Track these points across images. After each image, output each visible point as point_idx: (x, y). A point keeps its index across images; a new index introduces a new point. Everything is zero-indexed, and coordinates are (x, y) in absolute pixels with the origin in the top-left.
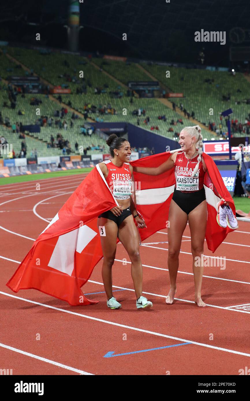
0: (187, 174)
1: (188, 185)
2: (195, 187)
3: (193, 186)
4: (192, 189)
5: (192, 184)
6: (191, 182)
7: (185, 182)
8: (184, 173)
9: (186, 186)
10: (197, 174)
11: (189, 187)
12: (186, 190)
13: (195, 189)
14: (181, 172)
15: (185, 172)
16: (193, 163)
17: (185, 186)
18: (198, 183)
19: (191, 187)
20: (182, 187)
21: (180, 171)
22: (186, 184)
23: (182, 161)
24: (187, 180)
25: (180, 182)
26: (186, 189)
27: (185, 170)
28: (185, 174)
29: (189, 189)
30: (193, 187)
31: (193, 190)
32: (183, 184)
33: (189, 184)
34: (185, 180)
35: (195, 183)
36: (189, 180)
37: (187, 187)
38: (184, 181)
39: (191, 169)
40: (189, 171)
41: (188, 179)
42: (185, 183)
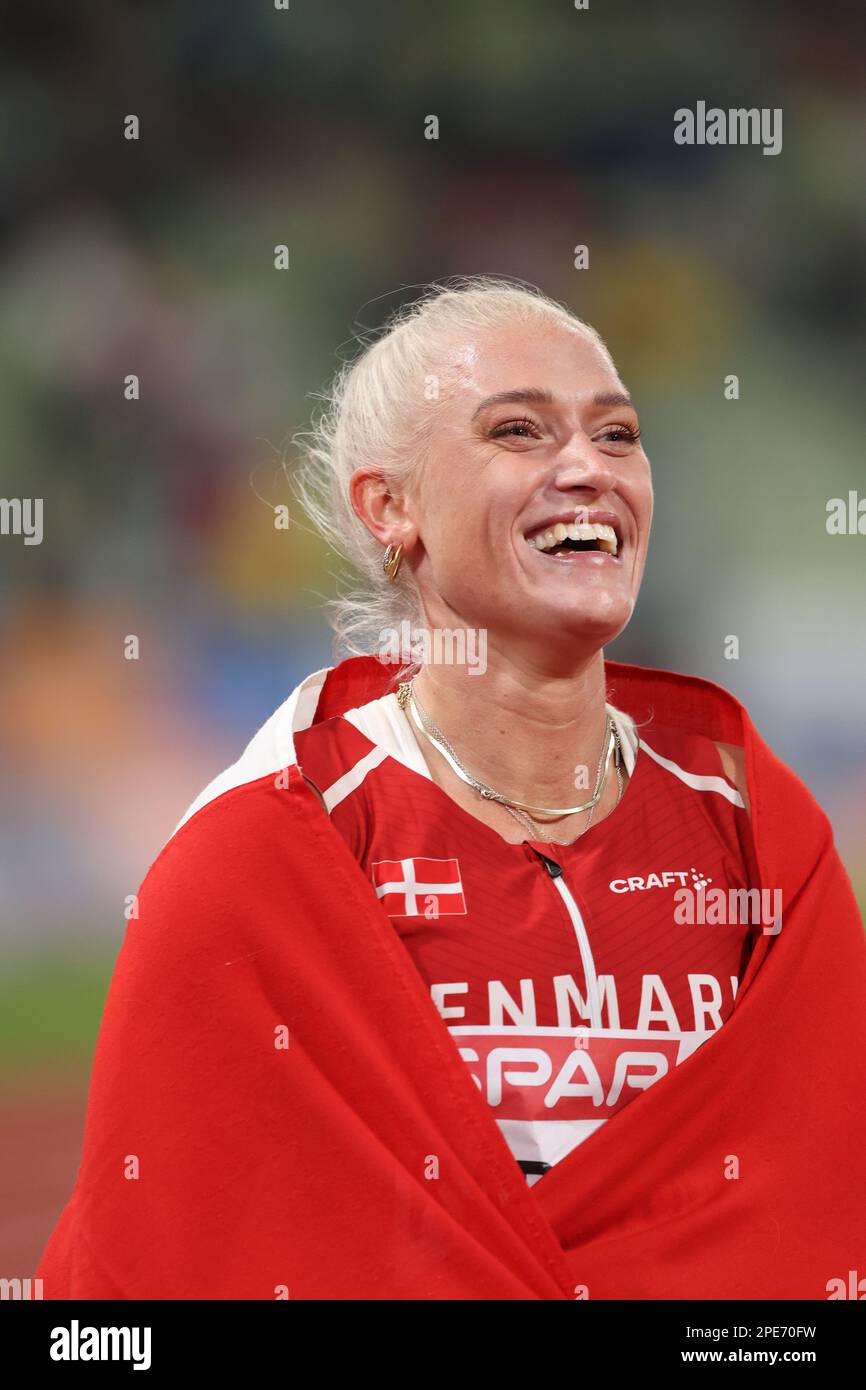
15: (579, 1059)
27: (577, 1020)
39: (652, 983)
40: (642, 1032)
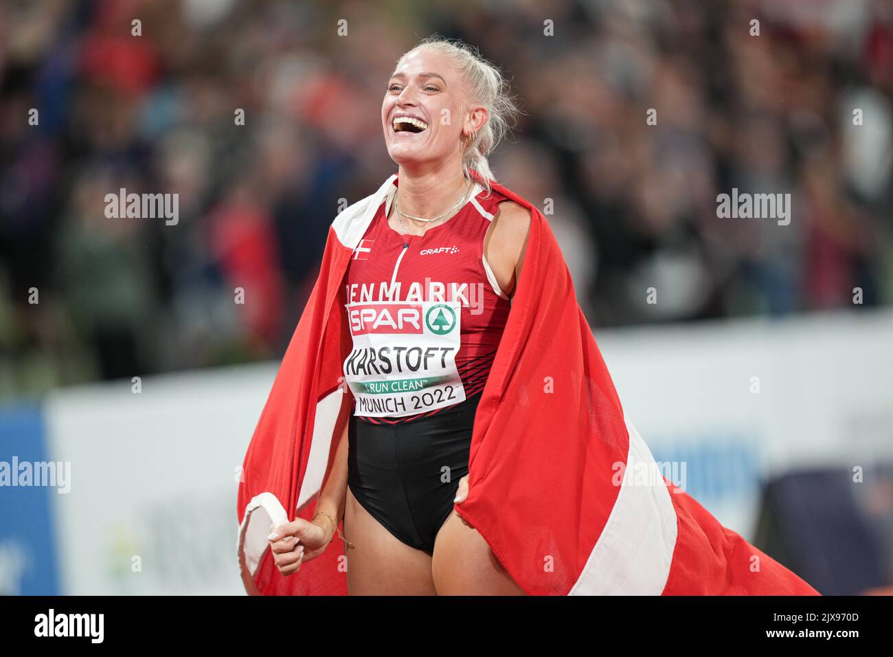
0: (397, 322)
1: (401, 382)
2: (442, 388)
3: (426, 386)
4: (428, 399)
5: (422, 374)
6: (414, 364)
7: (386, 366)
8: (378, 315)
9: (392, 387)
10: (448, 317)
11: (407, 396)
12: (395, 415)
13: (445, 395)
14: (364, 311)
16: (429, 252)
17: (385, 392)
18: (451, 368)
19: (420, 394)
20: (376, 397)
21: (359, 308)
22: (389, 377)
23: (368, 250)
24: (392, 356)
25: (361, 370)
26: (391, 405)
28: (385, 318)
29: (410, 405)
30: (431, 390)
31: (437, 406)
32: (374, 378)
33: (408, 375)
34: (384, 354)
35: (434, 369)
36: (403, 354)
37: (398, 396)
38: (378, 362)
41: (400, 349)
42: (388, 371)
